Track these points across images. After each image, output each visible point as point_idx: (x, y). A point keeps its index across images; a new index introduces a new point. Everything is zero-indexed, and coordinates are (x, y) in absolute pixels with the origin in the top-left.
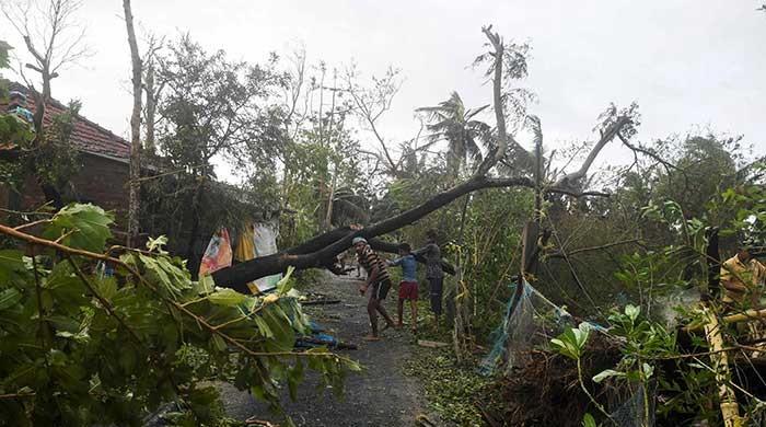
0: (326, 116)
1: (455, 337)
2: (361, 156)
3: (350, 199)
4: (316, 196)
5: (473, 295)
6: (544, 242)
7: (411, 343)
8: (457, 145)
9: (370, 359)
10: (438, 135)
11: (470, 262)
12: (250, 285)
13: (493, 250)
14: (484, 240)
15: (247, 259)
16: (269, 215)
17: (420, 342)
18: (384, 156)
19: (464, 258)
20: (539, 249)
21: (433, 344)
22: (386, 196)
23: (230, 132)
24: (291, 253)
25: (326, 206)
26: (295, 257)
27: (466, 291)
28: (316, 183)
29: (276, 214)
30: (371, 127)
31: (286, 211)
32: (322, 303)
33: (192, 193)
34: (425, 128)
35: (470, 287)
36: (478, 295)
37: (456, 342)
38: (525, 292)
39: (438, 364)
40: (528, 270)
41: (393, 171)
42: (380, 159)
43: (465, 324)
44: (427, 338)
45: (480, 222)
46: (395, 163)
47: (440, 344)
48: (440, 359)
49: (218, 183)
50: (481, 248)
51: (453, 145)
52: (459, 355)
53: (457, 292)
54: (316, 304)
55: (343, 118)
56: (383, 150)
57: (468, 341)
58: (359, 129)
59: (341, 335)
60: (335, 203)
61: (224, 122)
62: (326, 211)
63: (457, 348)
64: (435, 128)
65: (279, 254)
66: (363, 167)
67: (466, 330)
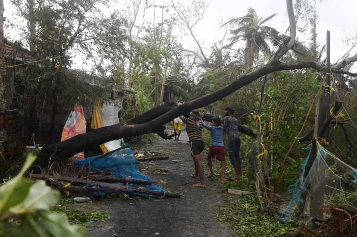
0: (157, 26)
1: (257, 187)
2: (183, 54)
3: (176, 83)
4: (153, 83)
5: (270, 153)
6: (335, 112)
7: (223, 192)
8: (252, 44)
9: (190, 206)
10: (238, 37)
11: (267, 128)
12: (101, 146)
13: (285, 119)
14: (278, 111)
15: (100, 127)
16: (115, 95)
17: (230, 191)
18: (199, 53)
19: (262, 125)
20: (331, 118)
21: (240, 192)
22: (201, 82)
23: (79, 30)
24: (129, 123)
25: (160, 89)
26: (133, 126)
27: (265, 151)
28: (153, 74)
29: (121, 94)
30: (190, 33)
31: (130, 92)
32: (154, 159)
33: (51, 78)
34: (229, 32)
35: (268, 148)
36: (274, 154)
37: (259, 192)
38: (319, 153)
39: (245, 210)
40: (321, 135)
41: (206, 64)
42: (196, 55)
43: (265, 177)
44: (235, 187)
45: (275, 98)
46: (208, 58)
47: (245, 192)
48: (246, 205)
49: (72, 71)
50: (276, 117)
51: (249, 43)
52: (262, 202)
53: (258, 151)
54: (150, 160)
55: (171, 28)
56: (198, 49)
57: (268, 191)
58: (182, 36)
59: (168, 186)
60: (166, 87)
61: (76, 23)
62: (160, 92)
63: (260, 197)
64: (236, 32)
65: (121, 124)
66: (185, 61)
67: (266, 182)
